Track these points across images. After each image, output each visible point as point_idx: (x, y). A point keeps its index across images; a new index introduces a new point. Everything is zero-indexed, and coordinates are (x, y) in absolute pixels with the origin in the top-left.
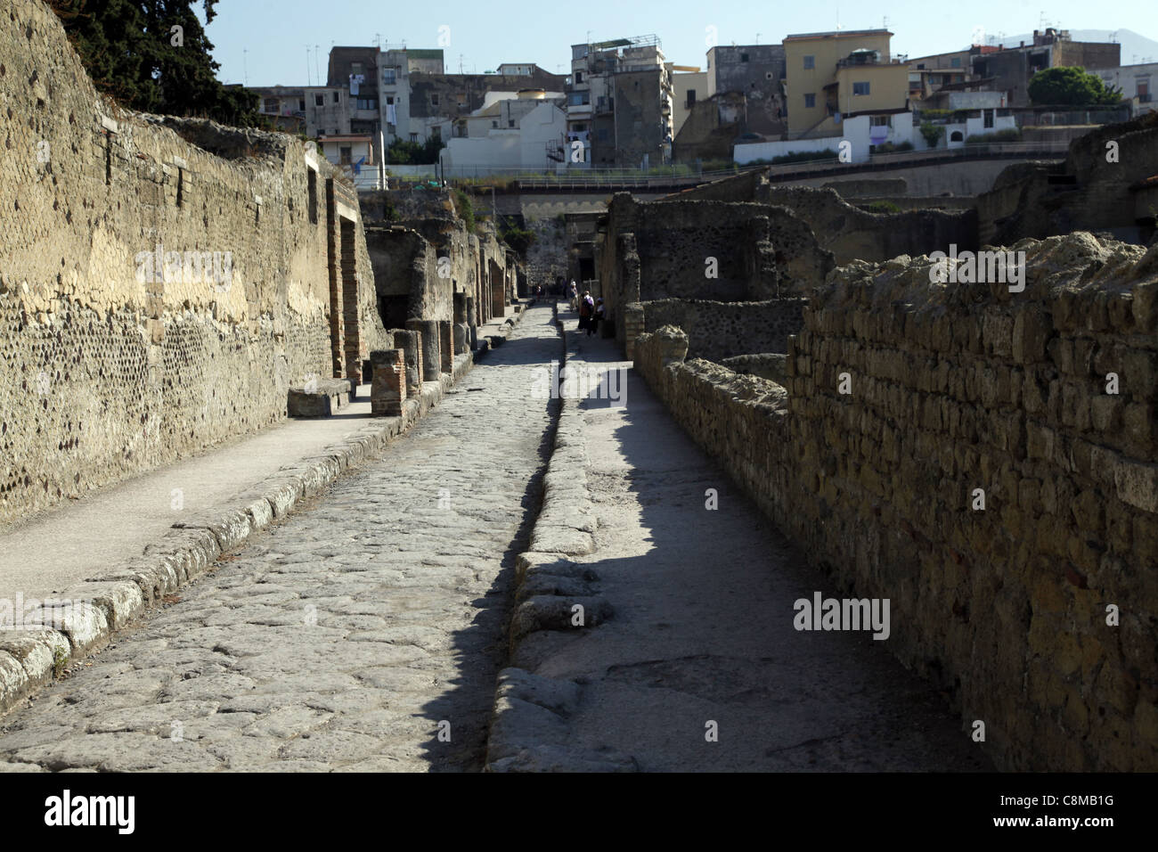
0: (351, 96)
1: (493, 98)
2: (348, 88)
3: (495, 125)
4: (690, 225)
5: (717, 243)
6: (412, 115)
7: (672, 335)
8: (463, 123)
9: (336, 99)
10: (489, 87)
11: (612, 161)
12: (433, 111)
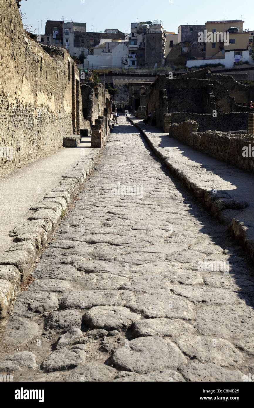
0: (54, 39)
1: (103, 41)
2: (52, 36)
3: (103, 51)
4: (185, 87)
5: (194, 93)
6: (74, 46)
7: (193, 123)
8: (92, 50)
9: (48, 40)
10: (102, 37)
11: (144, 65)
12: (82, 45)
